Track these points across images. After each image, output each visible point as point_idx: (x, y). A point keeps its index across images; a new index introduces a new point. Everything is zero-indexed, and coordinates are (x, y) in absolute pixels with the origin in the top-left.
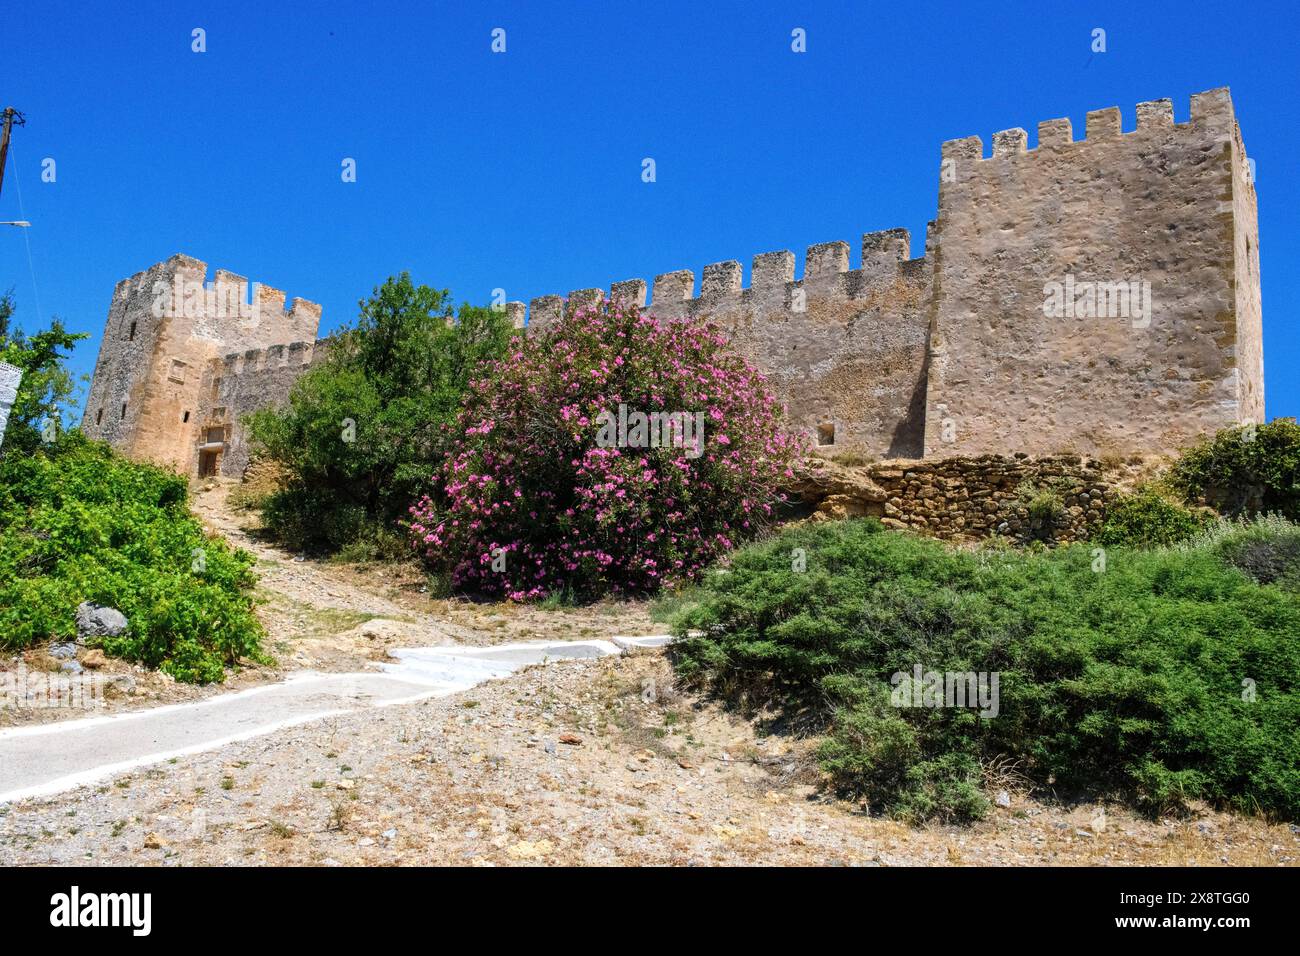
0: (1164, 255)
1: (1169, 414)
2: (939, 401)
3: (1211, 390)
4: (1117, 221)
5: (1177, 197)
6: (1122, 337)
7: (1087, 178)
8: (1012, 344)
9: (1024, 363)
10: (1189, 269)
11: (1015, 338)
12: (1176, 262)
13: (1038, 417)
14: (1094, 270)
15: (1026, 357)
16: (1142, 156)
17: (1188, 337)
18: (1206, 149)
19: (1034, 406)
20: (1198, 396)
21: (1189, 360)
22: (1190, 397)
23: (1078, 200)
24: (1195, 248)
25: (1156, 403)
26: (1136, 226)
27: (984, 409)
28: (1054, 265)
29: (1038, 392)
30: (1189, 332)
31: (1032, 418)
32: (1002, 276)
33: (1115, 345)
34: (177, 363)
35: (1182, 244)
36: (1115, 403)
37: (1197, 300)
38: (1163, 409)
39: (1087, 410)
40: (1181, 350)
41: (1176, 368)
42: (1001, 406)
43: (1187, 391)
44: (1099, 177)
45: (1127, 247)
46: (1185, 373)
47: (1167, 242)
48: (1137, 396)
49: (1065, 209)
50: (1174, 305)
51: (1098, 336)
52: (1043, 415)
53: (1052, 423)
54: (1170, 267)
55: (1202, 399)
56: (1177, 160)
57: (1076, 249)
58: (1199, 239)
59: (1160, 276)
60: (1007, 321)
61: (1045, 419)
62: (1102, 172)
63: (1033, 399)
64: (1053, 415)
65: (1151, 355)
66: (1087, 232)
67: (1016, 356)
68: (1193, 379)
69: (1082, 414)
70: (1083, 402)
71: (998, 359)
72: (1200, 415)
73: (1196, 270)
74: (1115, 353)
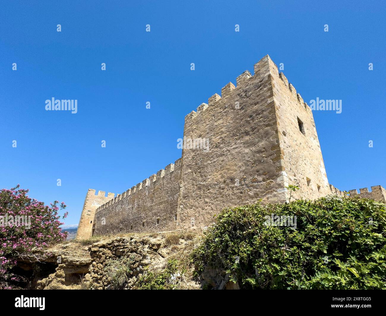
0: (248, 129)
1: (255, 199)
2: (181, 204)
3: (272, 184)
4: (231, 122)
5: (251, 104)
6: (235, 167)
7: (222, 110)
8: (200, 179)
9: (204, 185)
10: (258, 131)
11: (201, 176)
12: (253, 130)
13: (208, 207)
14: (225, 143)
15: (204, 183)
16: (239, 95)
17: (260, 161)
18: (261, 82)
19: (207, 203)
20: (266, 189)
21: (261, 172)
22: (263, 190)
23: (219, 119)
24: (260, 121)
25: (249, 195)
26: (237, 121)
27: (192, 206)
28: (212, 145)
29: (208, 197)
30: (260, 158)
31: (206, 208)
32: (198, 154)
33: (232, 172)
34: (89, 211)
35: (255, 122)
36: (233, 197)
37: (262, 144)
38: (252, 197)
39: (223, 202)
40: (258, 168)
41: (256, 177)
42: (197, 204)
43: (261, 187)
44: (225, 108)
45: (235, 130)
46: (260, 179)
47: (249, 123)
48: (241, 193)
49: (216, 124)
50: (254, 149)
51: (227, 169)
52: (209, 206)
53: (212, 209)
54: (251, 133)
55: (269, 190)
56: (251, 91)
57: (218, 137)
58: (261, 117)
59: (247, 138)
60: (199, 171)
61: (210, 208)
62: (226, 106)
63: (207, 200)
64: (212, 206)
65: (246, 173)
66: (222, 130)
67: (201, 183)
68: (264, 180)
69: (222, 204)
70: (222, 199)
71: (196, 186)
72: (268, 198)
73: (261, 131)
74: (232, 175)
